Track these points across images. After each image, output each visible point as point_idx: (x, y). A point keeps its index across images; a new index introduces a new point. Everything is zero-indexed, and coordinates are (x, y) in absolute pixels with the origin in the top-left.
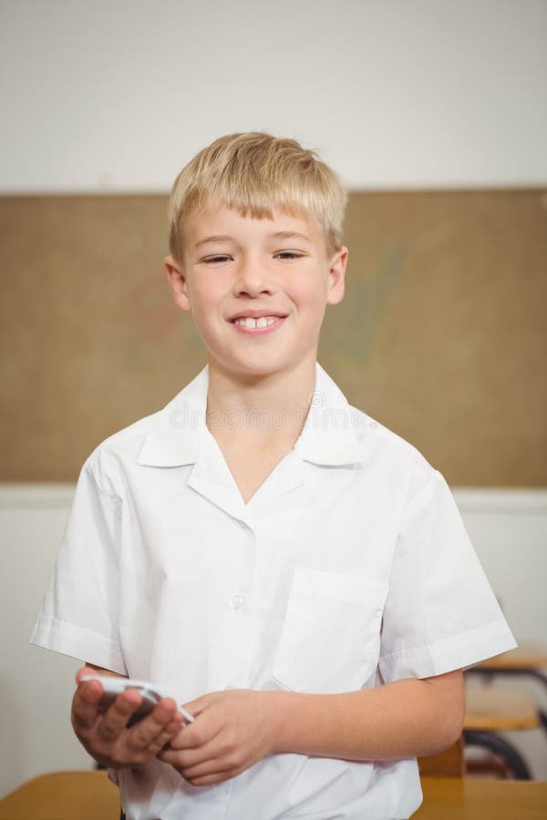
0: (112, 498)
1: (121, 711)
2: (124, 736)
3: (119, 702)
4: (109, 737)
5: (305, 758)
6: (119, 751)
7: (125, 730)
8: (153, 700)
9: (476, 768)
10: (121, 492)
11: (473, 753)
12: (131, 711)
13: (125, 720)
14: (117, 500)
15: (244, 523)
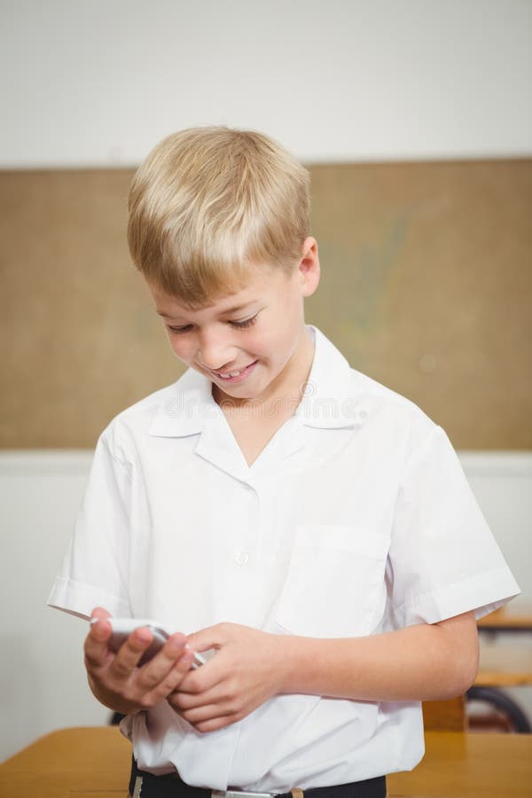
0: (123, 464)
1: (133, 649)
2: (135, 674)
3: (131, 641)
4: (120, 673)
5: (317, 699)
6: (129, 689)
7: (136, 669)
8: (162, 639)
9: (478, 723)
10: (132, 459)
11: (476, 708)
12: (143, 647)
13: (137, 657)
14: (128, 465)
15: (248, 485)
